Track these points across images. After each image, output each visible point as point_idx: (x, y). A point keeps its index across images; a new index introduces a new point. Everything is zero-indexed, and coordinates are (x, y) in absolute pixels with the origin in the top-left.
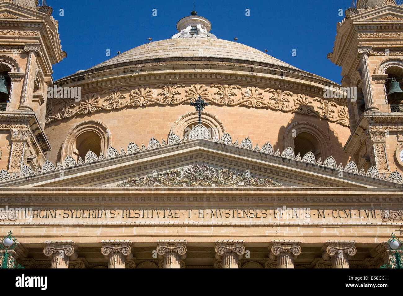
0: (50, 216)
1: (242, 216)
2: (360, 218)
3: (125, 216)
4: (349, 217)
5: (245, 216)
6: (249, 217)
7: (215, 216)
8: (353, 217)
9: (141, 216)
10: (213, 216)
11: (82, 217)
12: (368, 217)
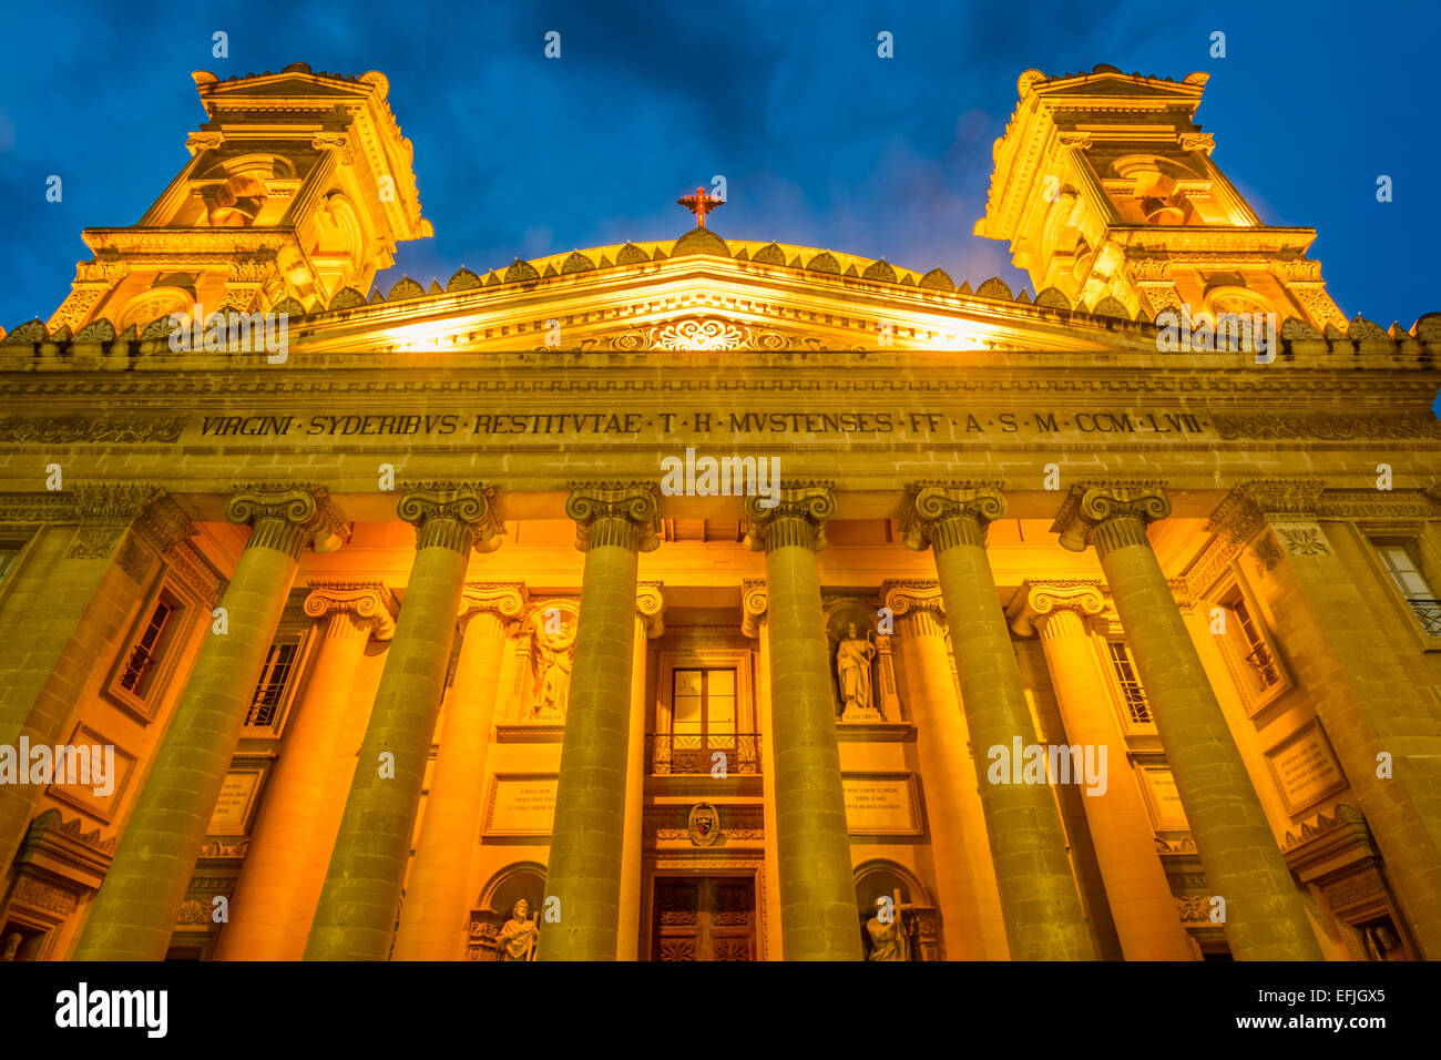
0: (271, 430)
1: (822, 427)
2: (1157, 430)
3: (482, 428)
4: (1126, 428)
5: (830, 428)
6: (840, 430)
7: (744, 428)
8: (1139, 429)
9: (530, 428)
10: (736, 429)
11: (360, 429)
12: (1179, 429)
